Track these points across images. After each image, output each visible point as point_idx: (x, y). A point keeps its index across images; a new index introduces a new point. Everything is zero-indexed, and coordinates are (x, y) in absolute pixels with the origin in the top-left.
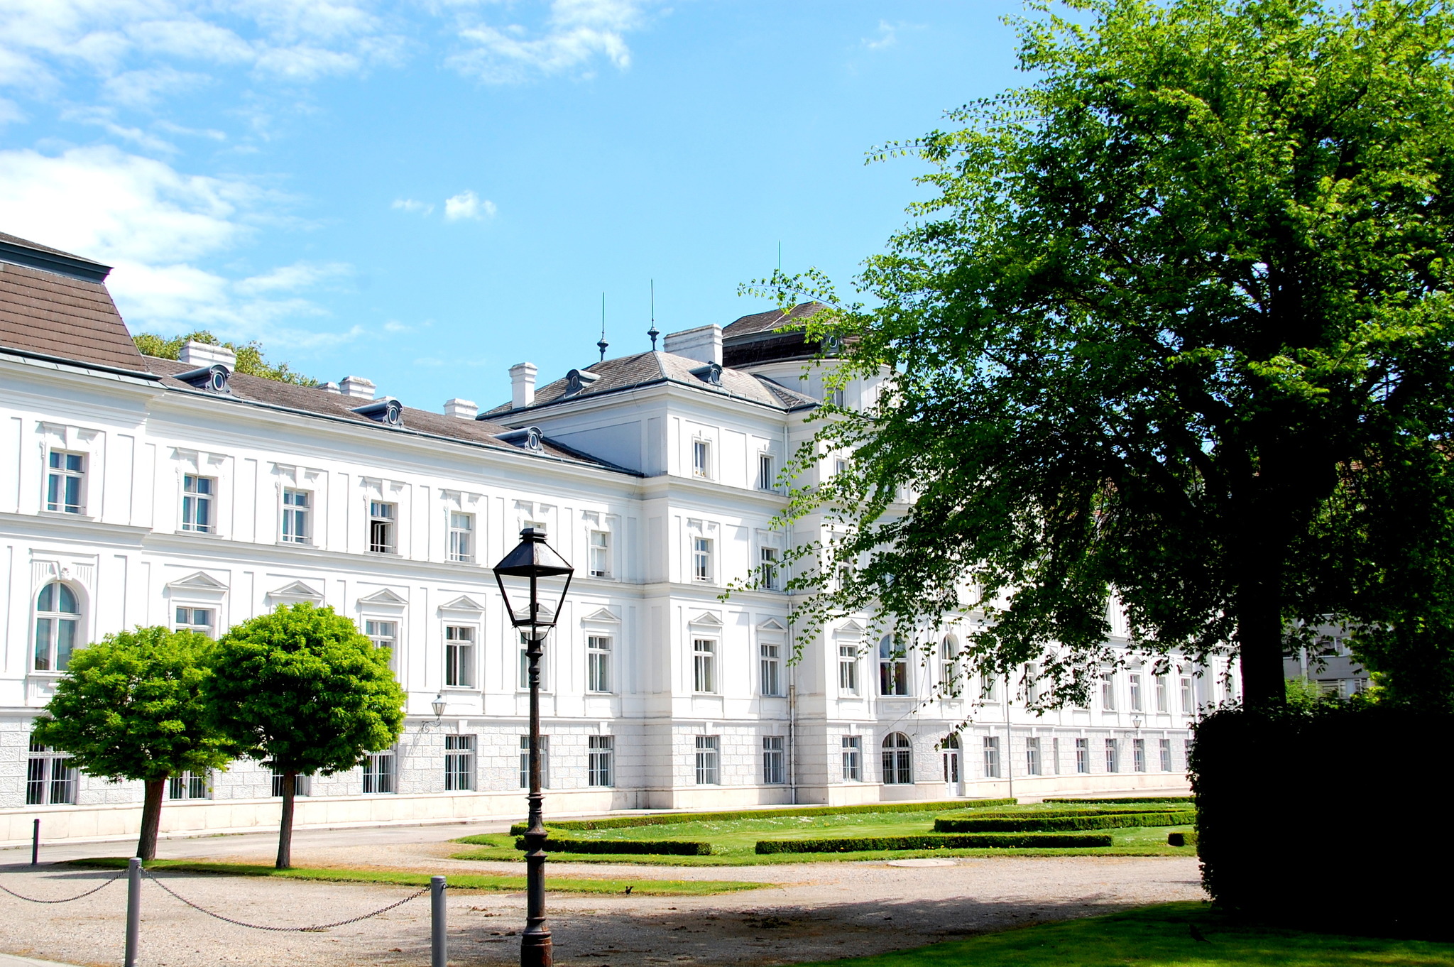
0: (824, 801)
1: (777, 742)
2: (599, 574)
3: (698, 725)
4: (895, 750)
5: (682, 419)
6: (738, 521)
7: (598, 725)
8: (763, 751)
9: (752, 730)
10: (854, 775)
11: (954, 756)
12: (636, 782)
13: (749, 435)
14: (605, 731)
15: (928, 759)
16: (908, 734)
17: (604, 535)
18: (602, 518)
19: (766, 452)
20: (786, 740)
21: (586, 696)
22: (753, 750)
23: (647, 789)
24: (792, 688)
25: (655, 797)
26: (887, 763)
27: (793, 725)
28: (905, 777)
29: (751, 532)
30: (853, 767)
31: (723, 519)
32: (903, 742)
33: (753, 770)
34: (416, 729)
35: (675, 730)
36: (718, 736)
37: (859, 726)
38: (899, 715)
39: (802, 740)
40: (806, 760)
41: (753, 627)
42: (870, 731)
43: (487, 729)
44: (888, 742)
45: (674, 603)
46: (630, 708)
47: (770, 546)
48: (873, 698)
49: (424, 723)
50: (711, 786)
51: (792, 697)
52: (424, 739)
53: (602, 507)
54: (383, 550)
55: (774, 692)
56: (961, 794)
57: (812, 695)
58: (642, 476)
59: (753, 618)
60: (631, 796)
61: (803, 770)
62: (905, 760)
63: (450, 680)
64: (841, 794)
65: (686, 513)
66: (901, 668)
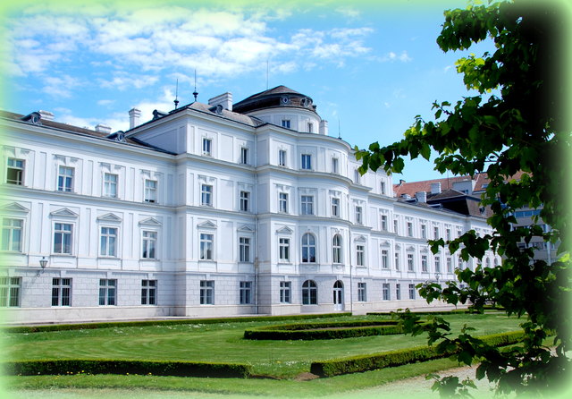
0: (270, 313)
1: (248, 284)
2: (152, 201)
3: (202, 275)
4: (309, 288)
5: (196, 128)
6: (228, 178)
7: (147, 274)
8: (240, 289)
9: (234, 279)
10: (287, 300)
11: (340, 292)
12: (168, 303)
13: (235, 138)
14: (151, 278)
15: (325, 291)
16: (316, 280)
17: (155, 182)
18: (152, 174)
19: (245, 146)
20: (253, 283)
21: (140, 260)
22: (234, 288)
23: (175, 307)
24: (256, 259)
25: (179, 310)
26: (305, 294)
27: (257, 276)
28: (314, 301)
29: (235, 184)
30: (286, 296)
31: (219, 177)
32: (313, 284)
33: (234, 298)
34: (33, 274)
35: (187, 277)
36: (214, 281)
37: (289, 277)
38: (311, 272)
39: (261, 284)
40: (262, 293)
41: (235, 229)
42: (296, 280)
43: (78, 275)
44: (305, 284)
45: (189, 216)
46: (167, 267)
47: (246, 190)
48: (298, 263)
49: (39, 271)
50: (209, 305)
51: (256, 263)
52: (38, 280)
53: (153, 169)
54: (20, 184)
55: (247, 260)
56: (343, 309)
57: (265, 262)
58: (176, 154)
59: (235, 223)
60: (166, 310)
61: (261, 298)
62: (314, 293)
63: (57, 249)
64: (279, 309)
65: (197, 172)
66: (313, 250)
